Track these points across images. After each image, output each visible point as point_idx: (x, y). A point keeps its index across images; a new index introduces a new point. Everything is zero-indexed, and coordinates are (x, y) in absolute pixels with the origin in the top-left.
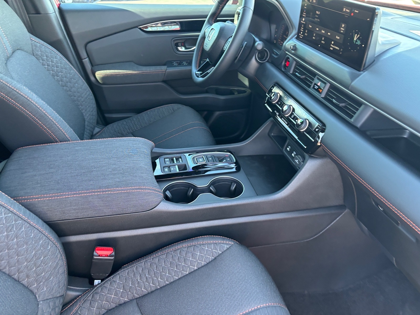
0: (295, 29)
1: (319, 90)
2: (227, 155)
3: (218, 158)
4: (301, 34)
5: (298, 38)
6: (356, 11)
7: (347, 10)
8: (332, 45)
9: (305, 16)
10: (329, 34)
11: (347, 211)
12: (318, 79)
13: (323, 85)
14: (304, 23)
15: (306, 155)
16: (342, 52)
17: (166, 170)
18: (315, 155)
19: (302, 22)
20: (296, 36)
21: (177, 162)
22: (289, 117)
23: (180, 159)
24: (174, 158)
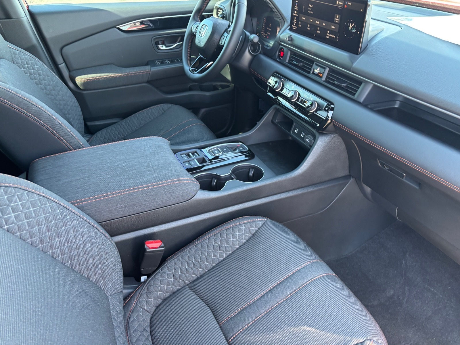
0: (287, 22)
1: (320, 74)
2: (239, 144)
3: (232, 148)
4: (294, 25)
5: (291, 29)
6: (349, 3)
7: (340, 3)
8: (327, 34)
9: (297, 9)
10: (324, 24)
11: (352, 180)
12: (316, 65)
13: (323, 70)
14: (297, 15)
15: (317, 134)
16: (338, 39)
17: (187, 164)
18: (326, 132)
19: (294, 14)
20: (289, 27)
21: (194, 157)
22: (296, 102)
23: (196, 154)
24: (190, 153)
